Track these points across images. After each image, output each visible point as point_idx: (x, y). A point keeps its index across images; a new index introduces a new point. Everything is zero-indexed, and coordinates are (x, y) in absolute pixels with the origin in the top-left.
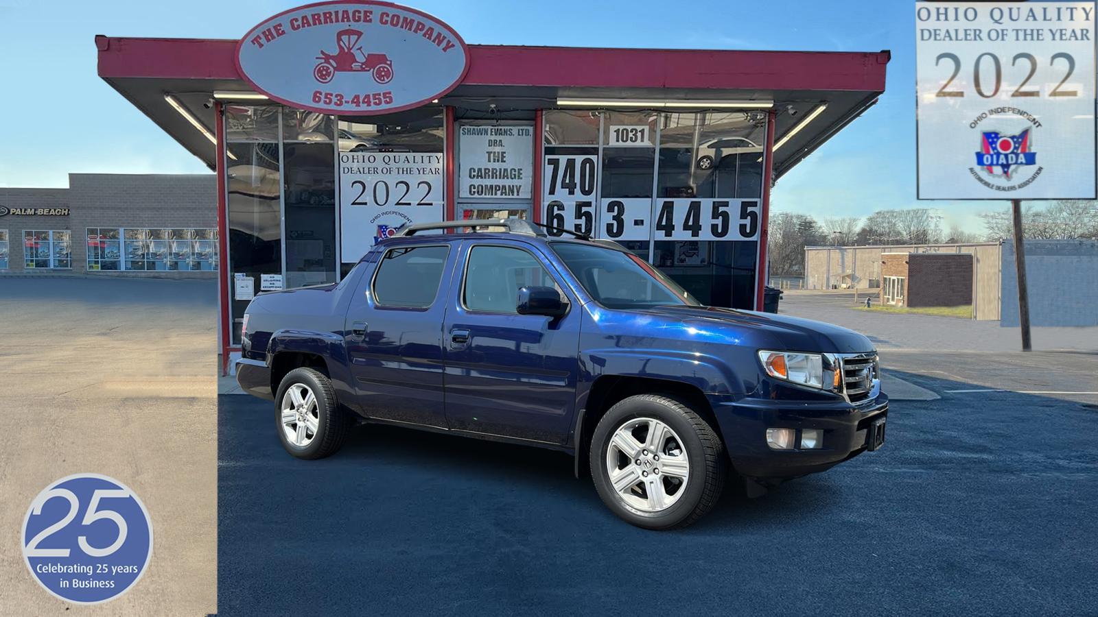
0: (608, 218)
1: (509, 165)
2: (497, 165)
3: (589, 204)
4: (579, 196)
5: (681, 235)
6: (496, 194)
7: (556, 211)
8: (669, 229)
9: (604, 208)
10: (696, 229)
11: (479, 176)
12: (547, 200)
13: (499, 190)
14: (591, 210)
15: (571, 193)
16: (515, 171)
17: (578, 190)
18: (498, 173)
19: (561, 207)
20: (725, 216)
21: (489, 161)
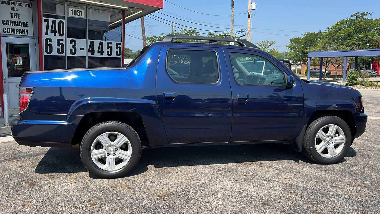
0: (70, 46)
1: (22, 20)
2: (17, 20)
3: (62, 40)
4: (58, 37)
5: (97, 54)
6: (17, 33)
7: (49, 43)
8: (93, 52)
9: (69, 42)
10: (102, 52)
11: (8, 24)
12: (45, 37)
13: (18, 31)
14: (63, 43)
15: (55, 35)
16: (25, 23)
17: (57, 34)
18: (17, 23)
19: (51, 41)
20: (111, 48)
21: (12, 17)
